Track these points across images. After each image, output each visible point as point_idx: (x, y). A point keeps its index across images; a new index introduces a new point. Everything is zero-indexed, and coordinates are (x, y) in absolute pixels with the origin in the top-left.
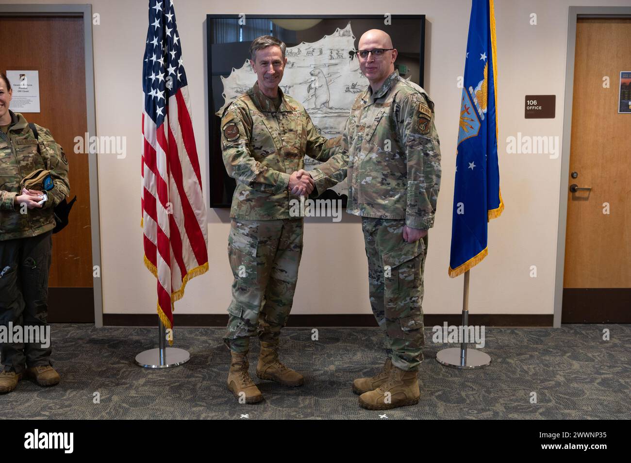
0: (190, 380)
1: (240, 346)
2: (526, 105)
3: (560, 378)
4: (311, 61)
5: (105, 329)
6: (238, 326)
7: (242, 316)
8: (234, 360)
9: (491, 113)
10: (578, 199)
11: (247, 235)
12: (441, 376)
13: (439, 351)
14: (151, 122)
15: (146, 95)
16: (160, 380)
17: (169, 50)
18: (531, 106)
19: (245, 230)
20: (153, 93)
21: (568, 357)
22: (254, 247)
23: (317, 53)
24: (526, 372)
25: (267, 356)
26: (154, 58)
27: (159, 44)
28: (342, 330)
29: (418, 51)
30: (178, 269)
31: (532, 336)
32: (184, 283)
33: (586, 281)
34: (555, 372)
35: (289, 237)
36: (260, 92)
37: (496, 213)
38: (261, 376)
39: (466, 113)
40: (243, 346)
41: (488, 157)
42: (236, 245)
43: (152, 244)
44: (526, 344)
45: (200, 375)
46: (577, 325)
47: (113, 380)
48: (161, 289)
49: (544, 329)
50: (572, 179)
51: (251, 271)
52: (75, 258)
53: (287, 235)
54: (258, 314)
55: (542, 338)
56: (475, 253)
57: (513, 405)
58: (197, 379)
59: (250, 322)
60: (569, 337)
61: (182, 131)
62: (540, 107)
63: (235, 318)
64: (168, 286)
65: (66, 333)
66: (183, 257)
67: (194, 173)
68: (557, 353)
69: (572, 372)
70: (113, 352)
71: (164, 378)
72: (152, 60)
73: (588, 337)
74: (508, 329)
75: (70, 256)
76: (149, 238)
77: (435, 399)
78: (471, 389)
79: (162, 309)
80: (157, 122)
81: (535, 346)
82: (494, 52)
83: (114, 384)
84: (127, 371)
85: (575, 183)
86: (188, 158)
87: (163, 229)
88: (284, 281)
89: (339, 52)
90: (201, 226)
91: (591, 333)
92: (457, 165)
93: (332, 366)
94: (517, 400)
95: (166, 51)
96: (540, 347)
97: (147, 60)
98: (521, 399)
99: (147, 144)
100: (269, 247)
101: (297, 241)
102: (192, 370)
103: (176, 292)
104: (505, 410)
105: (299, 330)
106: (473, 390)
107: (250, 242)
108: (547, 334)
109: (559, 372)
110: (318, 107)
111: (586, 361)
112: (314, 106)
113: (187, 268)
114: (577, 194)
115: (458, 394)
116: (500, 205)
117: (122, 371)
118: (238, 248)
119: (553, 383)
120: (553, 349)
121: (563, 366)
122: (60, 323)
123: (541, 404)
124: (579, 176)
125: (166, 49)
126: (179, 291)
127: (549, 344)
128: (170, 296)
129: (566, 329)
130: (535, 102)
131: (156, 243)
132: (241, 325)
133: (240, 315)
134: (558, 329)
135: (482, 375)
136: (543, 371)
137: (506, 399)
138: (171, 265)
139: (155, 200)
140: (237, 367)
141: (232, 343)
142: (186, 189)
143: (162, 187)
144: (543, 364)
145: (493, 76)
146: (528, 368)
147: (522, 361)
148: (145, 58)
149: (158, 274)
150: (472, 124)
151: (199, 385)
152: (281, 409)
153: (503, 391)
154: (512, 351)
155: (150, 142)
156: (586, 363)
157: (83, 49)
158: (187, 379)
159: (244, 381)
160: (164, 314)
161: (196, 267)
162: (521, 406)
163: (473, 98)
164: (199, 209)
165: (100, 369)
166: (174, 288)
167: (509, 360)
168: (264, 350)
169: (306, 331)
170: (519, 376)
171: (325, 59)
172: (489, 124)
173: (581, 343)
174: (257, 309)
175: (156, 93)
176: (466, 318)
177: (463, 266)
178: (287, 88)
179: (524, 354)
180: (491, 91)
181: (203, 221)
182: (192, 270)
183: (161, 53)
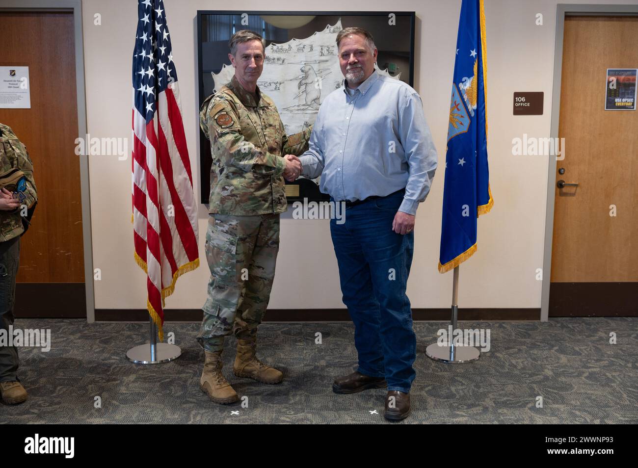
0: (180, 376)
1: (215, 345)
2: (515, 102)
3: (549, 373)
4: (301, 57)
5: (97, 325)
6: (214, 325)
7: (218, 315)
8: (208, 360)
9: (481, 109)
10: (565, 194)
11: (227, 232)
12: (430, 371)
13: (428, 345)
14: (141, 117)
15: (136, 91)
16: (151, 376)
17: (159, 46)
18: (519, 102)
19: (224, 227)
20: (142, 89)
21: (556, 351)
22: (233, 245)
23: (307, 49)
24: (515, 367)
25: (245, 353)
26: (144, 54)
27: (149, 40)
28: (332, 325)
29: (409, 50)
30: (168, 265)
31: (520, 330)
32: (175, 279)
33: (572, 275)
34: (543, 366)
35: (267, 234)
36: (240, 86)
37: (485, 209)
38: (238, 374)
39: (456, 109)
40: (217, 345)
41: (478, 153)
42: (215, 242)
43: (142, 240)
44: (514, 338)
45: (191, 371)
46: (564, 318)
47: (104, 377)
48: (151, 286)
49: (532, 322)
50: (559, 174)
51: (230, 269)
52: (66, 254)
53: (265, 231)
54: (234, 312)
55: (529, 332)
56: (464, 248)
57: (502, 400)
58: (188, 375)
59: (227, 320)
60: (556, 330)
61: (172, 127)
62: (528, 105)
63: (211, 316)
64: (158, 283)
65: (57, 329)
66: (174, 253)
67: (185, 170)
68: (545, 347)
69: (559, 366)
70: (105, 348)
71: (154, 374)
72: (142, 56)
73: (574, 330)
74: (496, 323)
75: (62, 251)
76: (140, 234)
77: (425, 394)
78: (461, 384)
79: (152, 305)
80: (147, 117)
81: (523, 340)
82: (484, 49)
83: (104, 381)
84: (118, 367)
85: (562, 179)
86: (178, 154)
87: (153, 225)
88: (261, 278)
89: (329, 48)
90: (192, 222)
91: (577, 327)
92: (447, 161)
93: (322, 361)
94: (505, 395)
95: (156, 47)
96: (528, 340)
97: (136, 56)
98: (510, 394)
99: (137, 140)
100: (248, 244)
101: (274, 237)
102: (184, 366)
103: (166, 289)
104: (494, 405)
105: (290, 324)
106: (463, 384)
107: (229, 239)
108: (534, 328)
109: (547, 366)
110: (309, 103)
111: (573, 355)
112: (305, 103)
113: (178, 265)
114: (564, 190)
115: (448, 389)
116: (490, 201)
117: (113, 367)
118: (216, 245)
119: (541, 377)
120: (540, 342)
121: (551, 360)
122: (52, 318)
123: (529, 399)
124: (565, 172)
125: (155, 44)
126: (169, 287)
127: (537, 338)
128: (160, 292)
129: (553, 323)
130: (523, 99)
131: (146, 239)
132: (217, 324)
133: (217, 314)
134: (545, 322)
135: (471, 370)
136: (531, 365)
137: (495, 393)
138: (161, 261)
139: (145, 196)
140: (211, 367)
141: (206, 342)
142: (176, 185)
143: (152, 183)
144: (531, 358)
145: (483, 73)
146: (517, 362)
147: (510, 355)
148: (135, 54)
149: (148, 270)
150: (461, 120)
151: (190, 381)
152: (272, 405)
153: (493, 386)
154: (500, 345)
155: (140, 138)
156: (574, 356)
157: (73, 45)
158: (178, 375)
159: (219, 382)
160: (154, 310)
161: (187, 263)
162: (511, 400)
163: (463, 94)
164: (190, 205)
165: (91, 366)
166: (164, 284)
167: (498, 355)
168: (242, 348)
169: (296, 326)
170: (507, 370)
171: (316, 55)
172: (478, 120)
173: (568, 336)
174: (235, 307)
175: (146, 89)
176: (455, 313)
177: (453, 262)
178: (278, 85)
179: (512, 348)
180: (481, 88)
181: (194, 217)
182: (182, 266)
183: (151, 49)
